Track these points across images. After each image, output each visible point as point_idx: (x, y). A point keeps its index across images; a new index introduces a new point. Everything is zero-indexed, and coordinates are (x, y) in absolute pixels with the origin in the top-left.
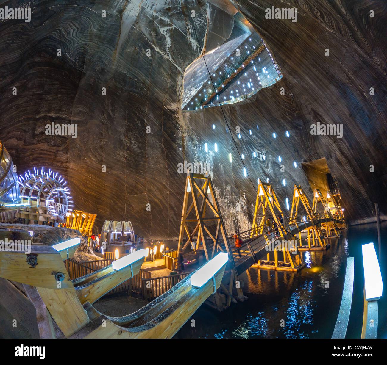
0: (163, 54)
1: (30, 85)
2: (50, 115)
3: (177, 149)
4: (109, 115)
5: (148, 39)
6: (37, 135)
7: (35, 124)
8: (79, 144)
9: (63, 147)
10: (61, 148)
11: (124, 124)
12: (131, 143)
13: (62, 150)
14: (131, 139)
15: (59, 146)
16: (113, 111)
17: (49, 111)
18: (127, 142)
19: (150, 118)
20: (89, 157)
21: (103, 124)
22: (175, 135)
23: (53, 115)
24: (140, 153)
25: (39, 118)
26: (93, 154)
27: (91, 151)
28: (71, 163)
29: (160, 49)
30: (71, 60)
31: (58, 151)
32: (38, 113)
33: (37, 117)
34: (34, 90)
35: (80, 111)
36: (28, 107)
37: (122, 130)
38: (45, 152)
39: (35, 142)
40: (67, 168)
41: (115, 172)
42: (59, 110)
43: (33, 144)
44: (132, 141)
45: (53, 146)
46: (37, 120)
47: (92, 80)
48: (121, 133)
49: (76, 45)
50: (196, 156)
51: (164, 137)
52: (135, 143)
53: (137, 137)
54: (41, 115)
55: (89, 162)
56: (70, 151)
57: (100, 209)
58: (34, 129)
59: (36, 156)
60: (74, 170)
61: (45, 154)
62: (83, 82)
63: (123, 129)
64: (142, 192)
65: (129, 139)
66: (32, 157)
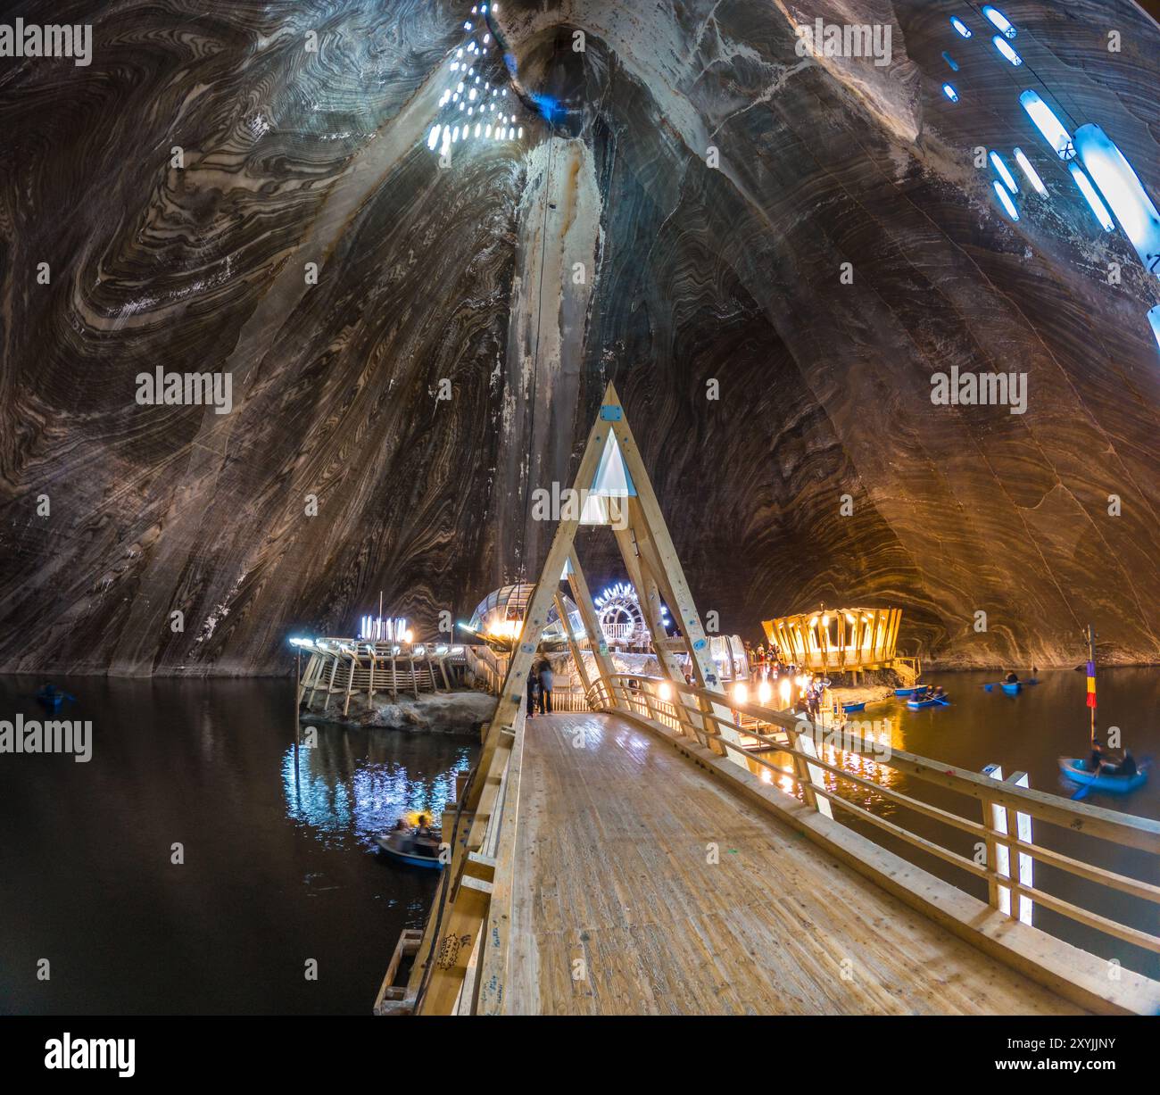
0: (778, 86)
1: (725, 416)
2: (786, 428)
3: (1022, 264)
4: (862, 332)
5: (744, 107)
6: (789, 478)
7: (777, 463)
8: (866, 441)
9: (843, 468)
10: (839, 474)
11: (894, 321)
12: (939, 352)
13: (845, 475)
14: (931, 343)
15: (835, 471)
16: (857, 316)
17: (780, 424)
18: (931, 359)
19: (914, 245)
20: (895, 455)
21: (867, 361)
22: (982, 227)
23: (791, 424)
24: (972, 362)
25: (777, 448)
26: (898, 444)
27: (889, 438)
28: (875, 490)
29: (766, 85)
30: (734, 317)
31: (837, 481)
32: (768, 440)
33: (772, 449)
34: (737, 415)
35: (821, 376)
36: (747, 446)
37: (901, 341)
38: (820, 498)
39: (794, 492)
40: (873, 505)
41: (958, 460)
42: (794, 407)
43: (793, 497)
44: (938, 347)
45: (825, 478)
46: (773, 455)
47: (784, 304)
48: (907, 348)
49: (716, 287)
50: (1069, 234)
51: (976, 259)
52: (946, 345)
53: (937, 324)
54: (775, 441)
55: (900, 469)
56: (858, 467)
57: (988, 575)
58: (779, 472)
59: (812, 513)
60: (888, 500)
61: (821, 502)
62: (779, 325)
63: (902, 334)
64: (1050, 484)
65: (930, 347)
66: (806, 520)
